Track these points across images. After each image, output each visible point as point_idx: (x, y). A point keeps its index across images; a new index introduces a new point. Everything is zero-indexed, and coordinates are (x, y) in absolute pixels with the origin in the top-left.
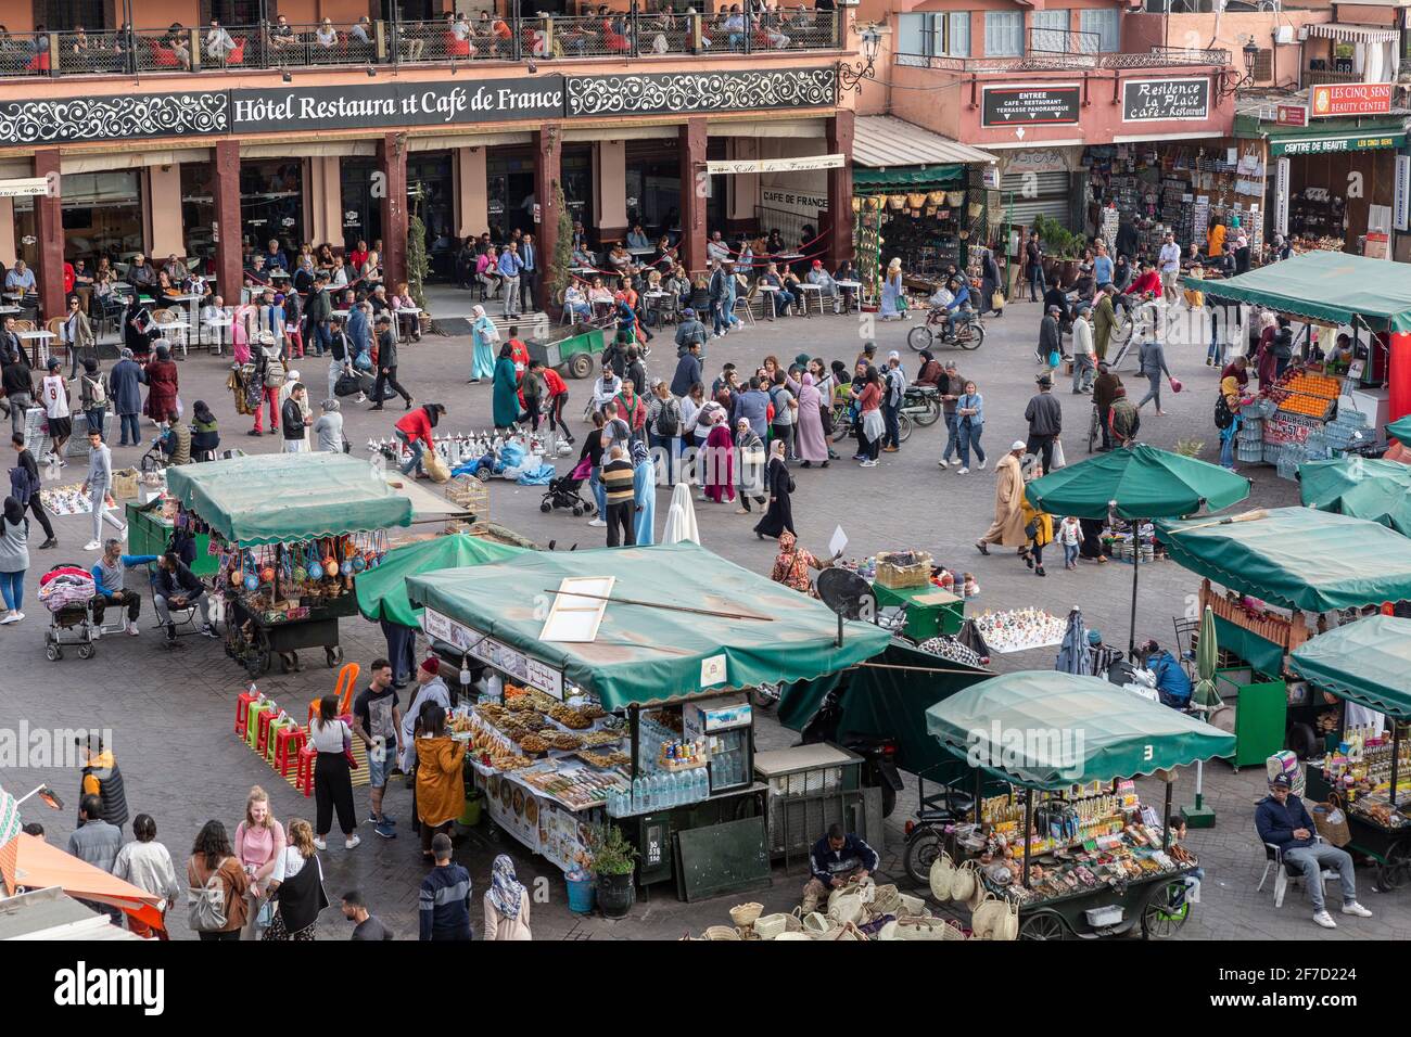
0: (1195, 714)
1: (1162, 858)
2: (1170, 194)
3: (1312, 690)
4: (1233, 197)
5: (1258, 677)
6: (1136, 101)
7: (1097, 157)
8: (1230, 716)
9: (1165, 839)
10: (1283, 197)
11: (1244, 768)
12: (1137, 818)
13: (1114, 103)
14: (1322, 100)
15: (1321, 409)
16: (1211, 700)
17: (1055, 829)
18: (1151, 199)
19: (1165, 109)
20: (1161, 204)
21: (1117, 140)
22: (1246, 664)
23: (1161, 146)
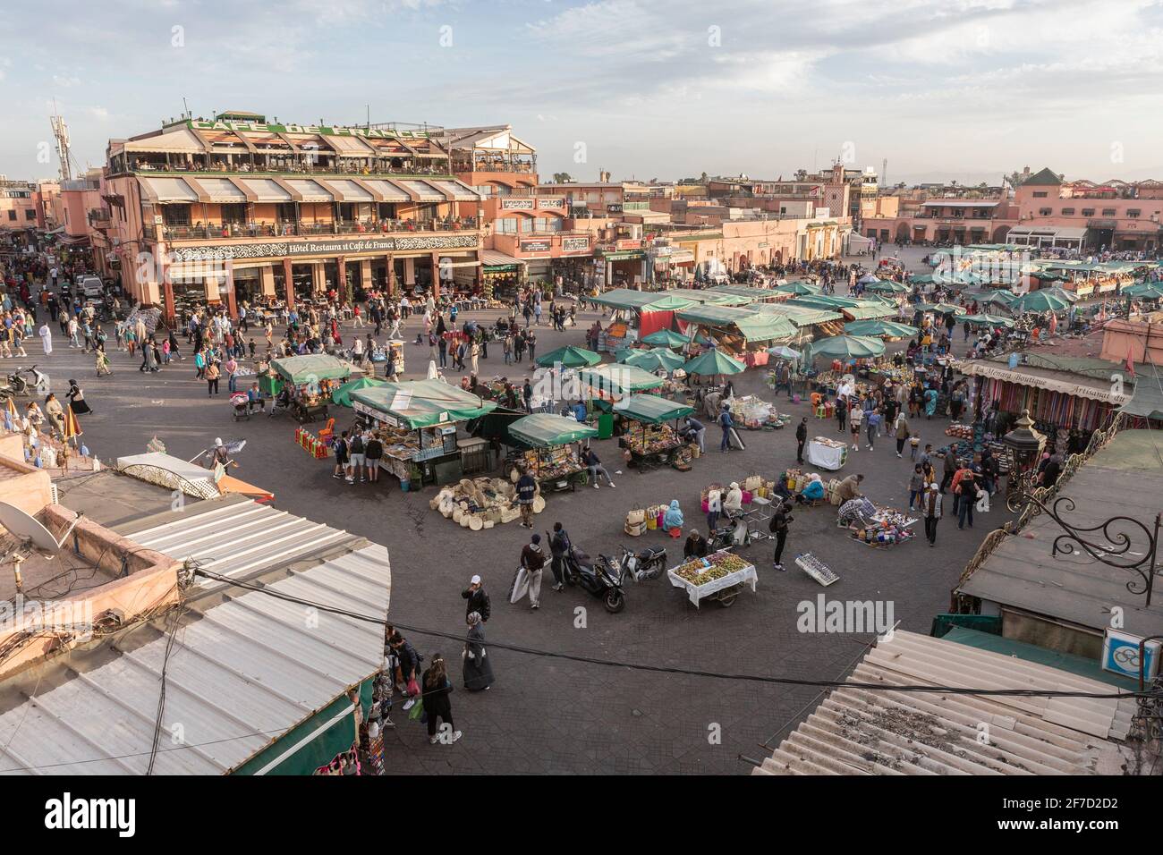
0: (587, 424)
1: (578, 466)
2: (578, 273)
3: (620, 416)
4: (596, 273)
5: (604, 413)
6: (567, 245)
7: (556, 262)
8: (597, 425)
9: (579, 461)
10: (610, 273)
11: (602, 439)
12: (570, 455)
13: (560, 246)
14: (621, 244)
15: (621, 335)
16: (591, 420)
17: (547, 459)
18: (571, 274)
19: (575, 247)
20: (574, 276)
21: (562, 257)
22: (601, 409)
23: (574, 258)
